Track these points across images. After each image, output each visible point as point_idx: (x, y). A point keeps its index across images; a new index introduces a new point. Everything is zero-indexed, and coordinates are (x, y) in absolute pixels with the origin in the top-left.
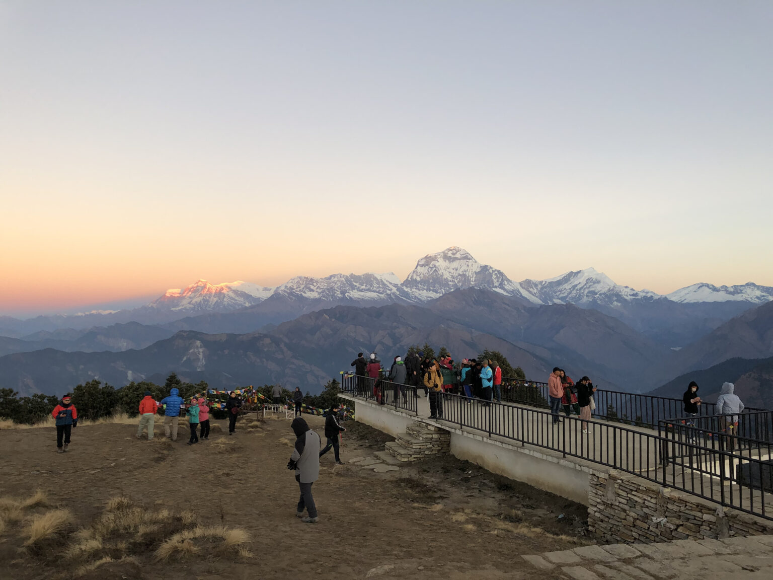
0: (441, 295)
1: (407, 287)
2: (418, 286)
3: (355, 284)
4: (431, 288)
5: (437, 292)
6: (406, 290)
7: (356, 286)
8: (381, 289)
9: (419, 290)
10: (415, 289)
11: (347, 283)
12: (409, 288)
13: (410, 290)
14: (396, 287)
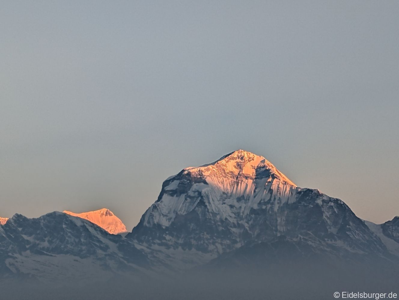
0: (215, 256)
1: (140, 241)
2: (165, 239)
3: (25, 237)
4: (193, 242)
5: (205, 250)
6: (138, 247)
7: (28, 242)
8: (84, 248)
9: (168, 247)
10: (159, 244)
11: (9, 237)
12: (144, 243)
13: (148, 248)
14: (115, 241)
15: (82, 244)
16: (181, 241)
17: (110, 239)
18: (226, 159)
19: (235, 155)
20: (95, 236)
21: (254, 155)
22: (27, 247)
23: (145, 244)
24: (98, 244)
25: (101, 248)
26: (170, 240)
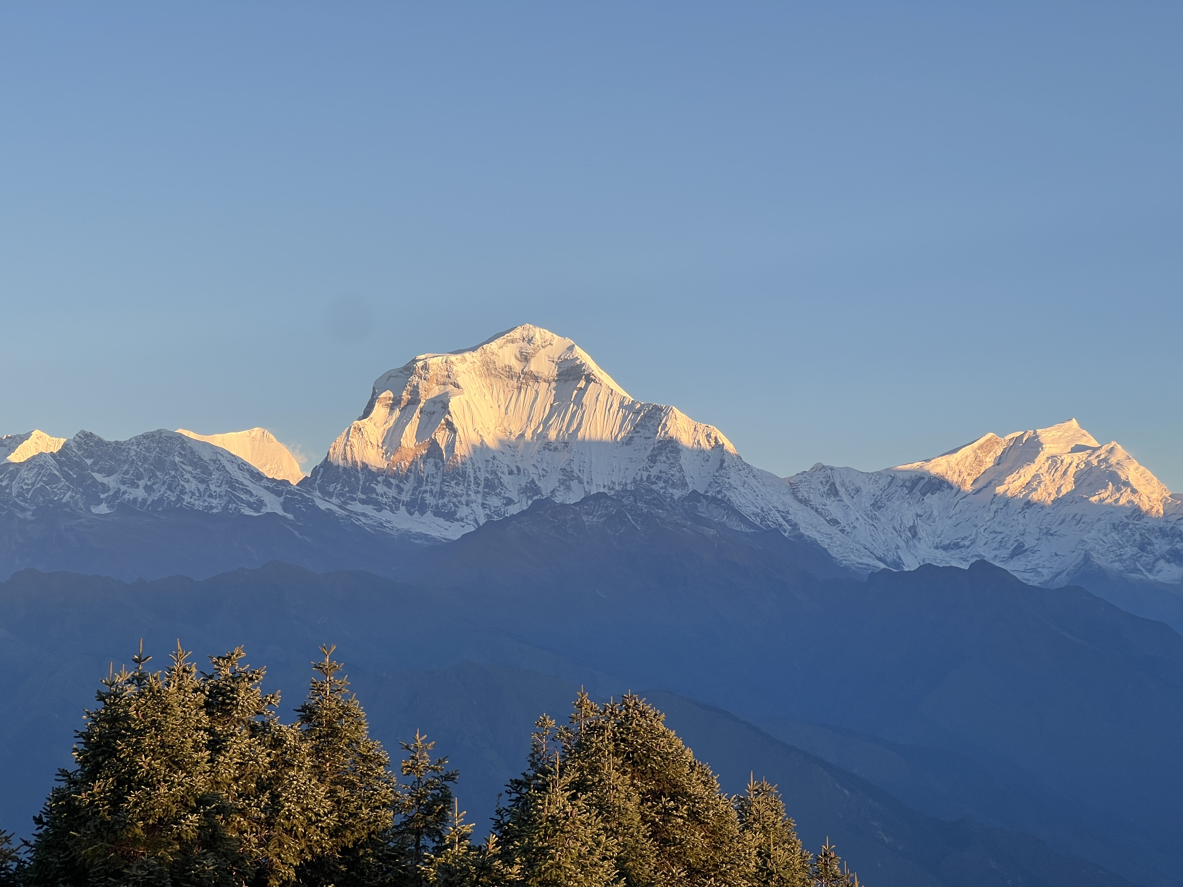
0: (473, 529)
1: (326, 494)
2: (374, 490)
3: (99, 477)
4: (429, 499)
5: (450, 516)
6: (323, 505)
7: (105, 488)
8: (214, 502)
9: (379, 507)
10: (363, 502)
11: (67, 476)
12: (334, 498)
13: (340, 507)
14: (279, 494)
15: (211, 496)
16: (405, 497)
17: (267, 488)
18: (499, 341)
19: (517, 334)
20: (237, 481)
21: (552, 336)
22: (102, 496)
23: (334, 500)
24: (244, 497)
25: (250, 505)
26: (385, 493)
